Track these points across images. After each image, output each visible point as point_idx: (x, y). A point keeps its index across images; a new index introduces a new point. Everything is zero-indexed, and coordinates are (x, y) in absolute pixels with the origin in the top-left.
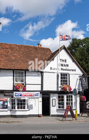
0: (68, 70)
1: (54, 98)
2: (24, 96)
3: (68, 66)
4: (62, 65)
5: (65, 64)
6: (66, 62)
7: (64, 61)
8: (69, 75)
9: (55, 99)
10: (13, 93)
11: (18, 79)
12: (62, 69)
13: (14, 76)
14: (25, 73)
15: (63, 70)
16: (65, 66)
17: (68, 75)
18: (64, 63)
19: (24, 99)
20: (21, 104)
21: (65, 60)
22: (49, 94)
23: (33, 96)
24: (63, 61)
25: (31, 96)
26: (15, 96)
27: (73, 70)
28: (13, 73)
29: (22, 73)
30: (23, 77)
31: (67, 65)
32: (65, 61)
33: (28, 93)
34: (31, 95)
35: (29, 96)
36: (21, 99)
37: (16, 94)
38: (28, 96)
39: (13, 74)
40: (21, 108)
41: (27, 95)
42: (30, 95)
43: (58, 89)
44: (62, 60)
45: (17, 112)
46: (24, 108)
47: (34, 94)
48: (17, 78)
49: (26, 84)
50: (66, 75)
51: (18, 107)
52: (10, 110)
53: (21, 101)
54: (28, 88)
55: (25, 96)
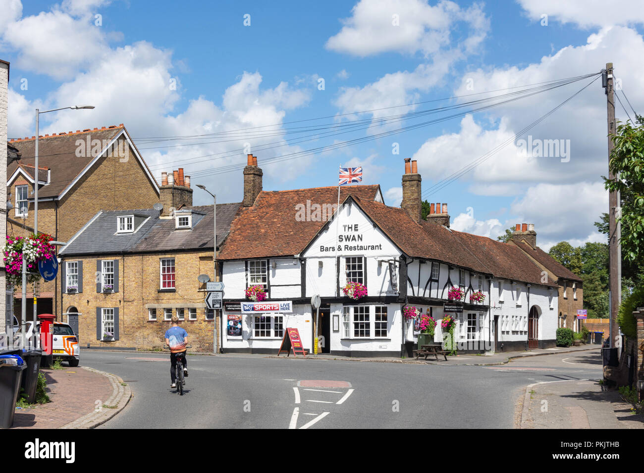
0: (362, 248)
1: (337, 312)
2: (258, 310)
3: (361, 240)
4: (348, 238)
5: (354, 236)
6: (356, 230)
7: (351, 228)
8: (365, 259)
9: (338, 316)
10: (240, 304)
11: (257, 275)
12: (346, 247)
13: (246, 270)
14: (268, 264)
15: (351, 248)
16: (354, 239)
17: (363, 259)
18: (351, 233)
19: (268, 315)
20: (263, 327)
21: (355, 225)
22: (328, 304)
23: (278, 310)
24: (350, 230)
25: (274, 310)
26: (245, 310)
27: (373, 248)
28: (245, 265)
29: (264, 264)
30: (265, 272)
31: (359, 236)
32: (355, 228)
33: (267, 305)
34: (274, 308)
35: (269, 310)
36: (263, 315)
37: (245, 307)
38: (266, 310)
39: (244, 268)
40: (263, 334)
41: (265, 307)
42: (271, 308)
43: (338, 294)
44: (347, 228)
45: (254, 341)
46: (269, 334)
47: (278, 306)
48: (255, 275)
49: (269, 286)
50: (360, 259)
51: (256, 331)
52: (248, 339)
53: (263, 320)
54: (275, 293)
55: (262, 310)
